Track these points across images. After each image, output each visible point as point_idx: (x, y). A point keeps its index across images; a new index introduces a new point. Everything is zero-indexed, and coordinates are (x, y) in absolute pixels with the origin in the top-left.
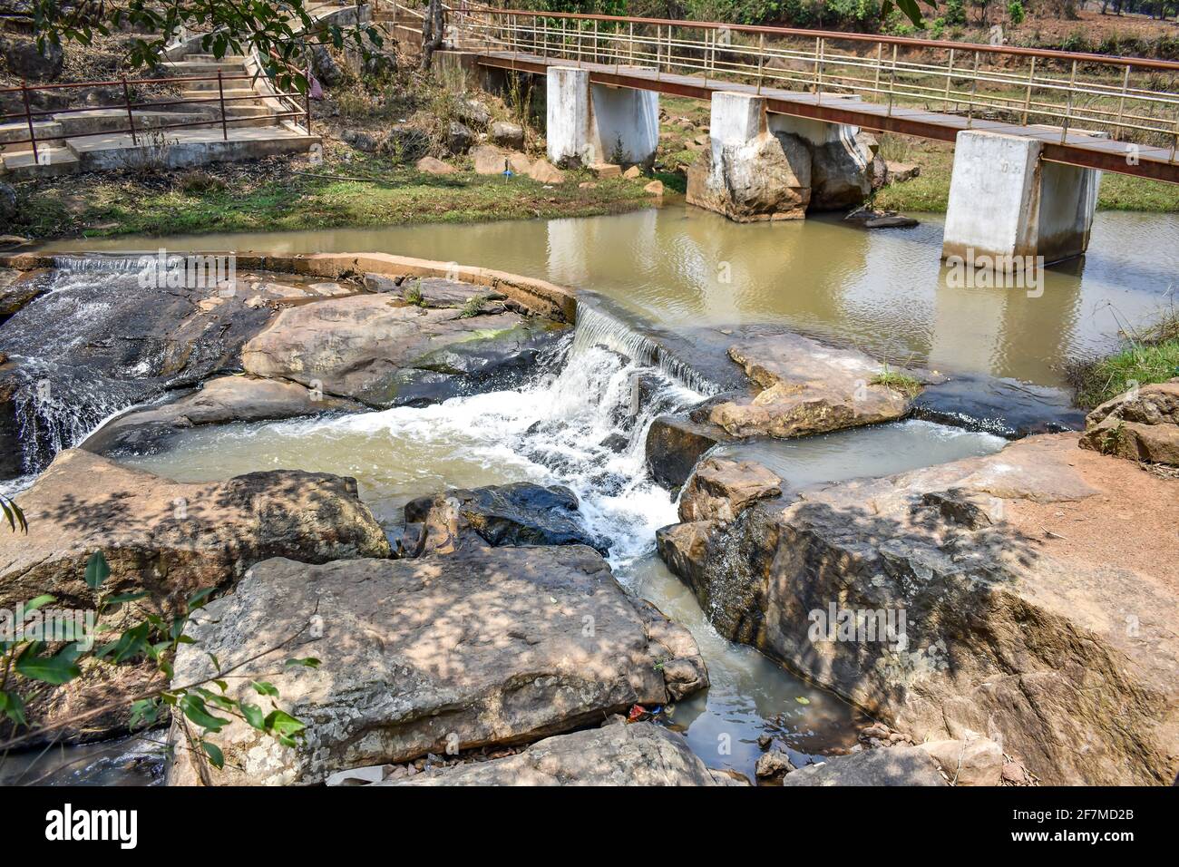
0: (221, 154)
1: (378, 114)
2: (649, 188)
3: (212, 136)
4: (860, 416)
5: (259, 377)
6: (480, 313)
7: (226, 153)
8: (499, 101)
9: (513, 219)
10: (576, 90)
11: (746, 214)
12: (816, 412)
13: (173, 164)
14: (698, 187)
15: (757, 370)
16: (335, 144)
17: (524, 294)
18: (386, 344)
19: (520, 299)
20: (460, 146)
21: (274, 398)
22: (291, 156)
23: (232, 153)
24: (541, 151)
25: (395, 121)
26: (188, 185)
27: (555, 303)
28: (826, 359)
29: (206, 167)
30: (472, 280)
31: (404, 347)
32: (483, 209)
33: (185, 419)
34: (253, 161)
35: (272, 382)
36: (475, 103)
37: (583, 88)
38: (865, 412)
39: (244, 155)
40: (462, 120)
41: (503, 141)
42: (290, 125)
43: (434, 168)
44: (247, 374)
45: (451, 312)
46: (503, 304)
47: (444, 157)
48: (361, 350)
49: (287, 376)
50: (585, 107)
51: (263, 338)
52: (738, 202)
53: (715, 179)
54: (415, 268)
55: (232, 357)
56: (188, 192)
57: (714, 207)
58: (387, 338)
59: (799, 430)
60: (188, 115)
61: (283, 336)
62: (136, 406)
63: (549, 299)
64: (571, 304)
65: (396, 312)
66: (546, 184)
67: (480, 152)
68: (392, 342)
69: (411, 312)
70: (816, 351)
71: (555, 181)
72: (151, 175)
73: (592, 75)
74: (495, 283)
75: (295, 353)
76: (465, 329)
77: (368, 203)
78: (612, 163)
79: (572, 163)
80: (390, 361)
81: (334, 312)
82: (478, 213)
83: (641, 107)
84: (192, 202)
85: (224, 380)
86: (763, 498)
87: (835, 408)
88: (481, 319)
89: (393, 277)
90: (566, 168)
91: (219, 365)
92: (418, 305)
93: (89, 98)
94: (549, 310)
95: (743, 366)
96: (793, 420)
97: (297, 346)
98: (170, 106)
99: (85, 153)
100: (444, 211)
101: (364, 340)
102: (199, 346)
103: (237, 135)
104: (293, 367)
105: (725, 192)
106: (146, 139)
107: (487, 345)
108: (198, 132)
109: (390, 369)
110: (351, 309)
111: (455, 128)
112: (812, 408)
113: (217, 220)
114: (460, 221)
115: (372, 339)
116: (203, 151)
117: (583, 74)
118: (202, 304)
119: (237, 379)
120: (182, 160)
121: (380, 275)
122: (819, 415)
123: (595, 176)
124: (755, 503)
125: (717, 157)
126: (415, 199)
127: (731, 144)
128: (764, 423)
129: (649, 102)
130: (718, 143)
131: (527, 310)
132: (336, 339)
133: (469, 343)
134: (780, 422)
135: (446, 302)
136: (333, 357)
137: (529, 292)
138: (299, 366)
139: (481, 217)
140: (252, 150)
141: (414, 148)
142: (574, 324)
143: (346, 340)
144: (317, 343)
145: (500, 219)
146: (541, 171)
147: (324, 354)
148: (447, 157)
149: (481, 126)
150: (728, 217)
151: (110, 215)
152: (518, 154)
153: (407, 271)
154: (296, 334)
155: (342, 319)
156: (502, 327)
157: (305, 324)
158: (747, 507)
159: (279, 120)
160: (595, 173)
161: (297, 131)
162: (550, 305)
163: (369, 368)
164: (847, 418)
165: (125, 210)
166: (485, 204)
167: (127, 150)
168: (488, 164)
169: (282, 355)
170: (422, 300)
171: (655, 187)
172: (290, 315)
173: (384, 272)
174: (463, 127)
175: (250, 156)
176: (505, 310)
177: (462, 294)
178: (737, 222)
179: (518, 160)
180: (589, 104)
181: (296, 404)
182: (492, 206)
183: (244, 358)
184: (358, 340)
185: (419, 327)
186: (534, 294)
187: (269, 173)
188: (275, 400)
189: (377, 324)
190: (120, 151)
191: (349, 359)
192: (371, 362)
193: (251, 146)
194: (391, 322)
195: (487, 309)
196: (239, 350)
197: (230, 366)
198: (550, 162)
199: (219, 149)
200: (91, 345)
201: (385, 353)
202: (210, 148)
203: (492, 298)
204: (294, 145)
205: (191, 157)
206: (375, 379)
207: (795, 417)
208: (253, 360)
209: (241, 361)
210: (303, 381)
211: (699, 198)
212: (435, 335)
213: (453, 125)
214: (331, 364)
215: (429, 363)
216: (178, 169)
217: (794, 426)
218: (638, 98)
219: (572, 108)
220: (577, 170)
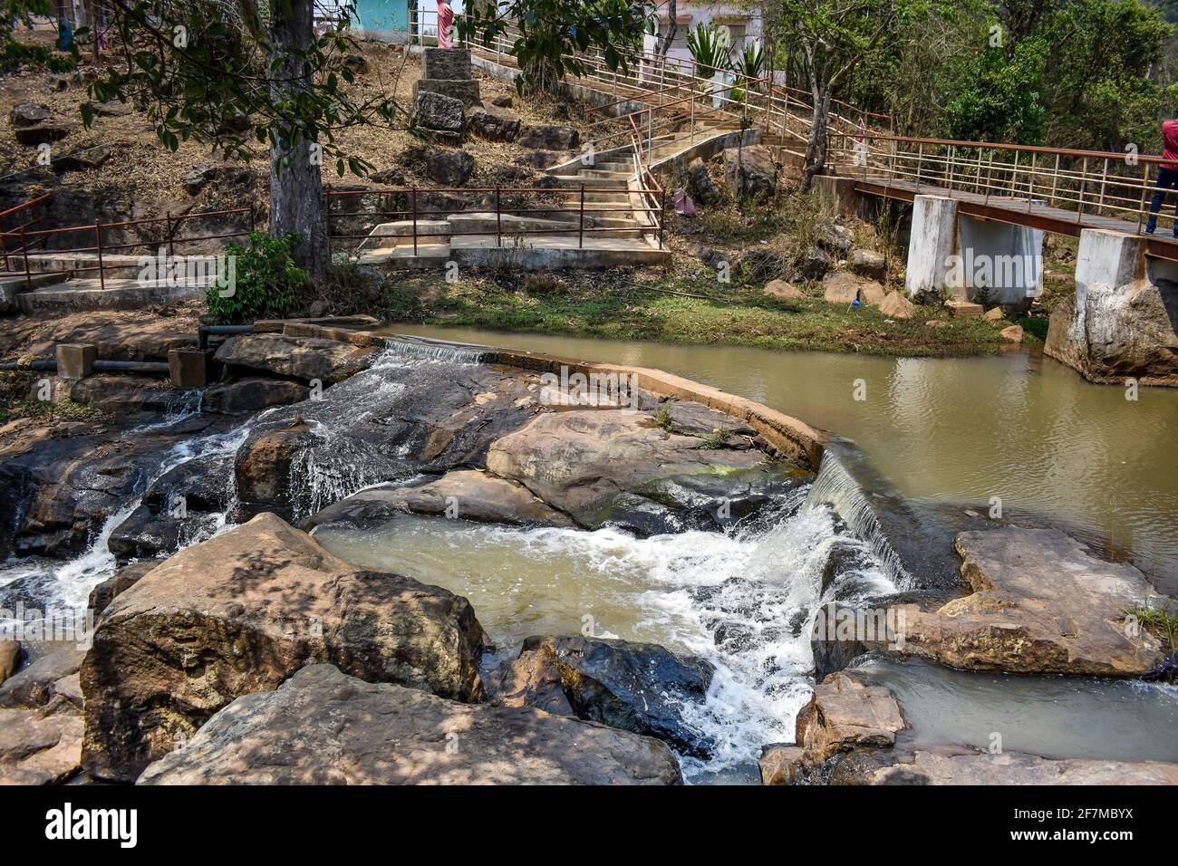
0: (573, 260)
1: (742, 234)
2: (1005, 333)
3: (569, 244)
4: (1078, 662)
5: (496, 476)
6: (723, 446)
7: (578, 260)
8: (870, 228)
9: (827, 351)
10: (941, 220)
11: (1104, 373)
12: (1008, 643)
13: (529, 266)
14: (1058, 337)
15: (972, 569)
16: (690, 259)
17: (775, 433)
18: (616, 463)
19: (770, 438)
20: (815, 272)
21: (494, 499)
22: (638, 268)
23: (584, 260)
24: (900, 283)
25: (757, 241)
26: (533, 286)
27: (802, 447)
28: (1078, 572)
29: (557, 271)
30: (727, 410)
31: (632, 470)
32: (800, 337)
33: (406, 504)
34: (602, 269)
35: (505, 483)
36: (840, 229)
37: (949, 218)
38: (1088, 657)
39: (595, 263)
40: (821, 245)
41: (863, 270)
42: (650, 239)
43: (780, 290)
44: (486, 471)
45: (693, 440)
46: (751, 439)
47: (795, 281)
48: (591, 466)
49: (519, 479)
50: (950, 239)
51: (510, 439)
52: (1094, 359)
53: (1076, 329)
54: (679, 389)
55: (480, 452)
56: (532, 292)
57: (1071, 362)
58: (620, 458)
59: (978, 662)
60: (560, 223)
61: (528, 440)
62: (386, 483)
63: (798, 442)
64: (818, 451)
65: (639, 432)
66: (892, 318)
67: (835, 279)
68: (622, 463)
69: (654, 435)
70: (1074, 559)
71: (901, 315)
72: (504, 274)
73: (961, 205)
74: (749, 417)
75: (532, 458)
76: (701, 461)
77: (686, 319)
78: (976, 302)
79: (929, 298)
80: (614, 482)
81: (583, 423)
82: (792, 340)
83: (1020, 243)
84: (533, 302)
85: (464, 473)
86: (864, 744)
87: (1038, 644)
88: (721, 453)
89: (657, 395)
90: (922, 303)
91: (467, 458)
92: (665, 428)
93: (483, 202)
94: (796, 454)
95: (962, 559)
96: (971, 647)
97: (536, 452)
98: (547, 214)
99: (455, 250)
100: (758, 335)
101: (597, 456)
102: (457, 437)
103: (591, 245)
104: (526, 471)
105: (1082, 346)
106: (508, 242)
107: (716, 482)
108: (565, 239)
109: (610, 490)
110: (600, 423)
111: (812, 253)
112: (1001, 637)
113: (541, 321)
114: (769, 347)
115: (605, 457)
116: (558, 256)
117: (950, 204)
118: (478, 398)
119: (477, 474)
120: (538, 264)
121: (648, 392)
122: (1013, 649)
123: (951, 315)
124: (851, 749)
125: (1081, 304)
126: (734, 320)
127: (1096, 290)
128: (934, 642)
129: (1031, 238)
130: (1083, 287)
131: (775, 451)
132: (572, 450)
133: (699, 476)
134: (953, 645)
135: (692, 429)
136: (564, 469)
137: (779, 431)
138: (531, 471)
139: (793, 345)
140: (602, 259)
141: (765, 269)
142: (817, 473)
143: (580, 453)
144: (554, 452)
145: (812, 349)
146: (890, 304)
147: (556, 464)
148: (799, 282)
149: (843, 253)
150: (1083, 377)
151: (454, 306)
152: (876, 284)
153: (673, 391)
154: (540, 439)
155: (589, 431)
156: (741, 464)
157: (553, 431)
158: (840, 751)
159: (642, 233)
160: (952, 311)
161: (653, 244)
162: (797, 449)
163: (593, 486)
164: (1056, 660)
165: (470, 302)
166: (804, 332)
167: (491, 250)
168: (839, 292)
169: (521, 458)
170: (670, 423)
171: (1013, 333)
172: (544, 420)
173: (653, 390)
174: (821, 252)
175: (600, 265)
176: (752, 447)
177: (710, 423)
178: (1091, 382)
179: (872, 290)
180: (955, 236)
181: (506, 509)
182: (811, 335)
183: (490, 455)
184: (592, 455)
185: (655, 451)
186: (784, 434)
187: (611, 281)
188: (492, 502)
189: (617, 442)
190: (484, 251)
191: (577, 473)
192: (597, 479)
193: (604, 256)
194: (631, 441)
195: (732, 442)
196: (486, 448)
197: (475, 461)
198: (906, 295)
199: (572, 255)
200: (374, 421)
201: (611, 473)
202: (564, 255)
203: (741, 432)
204: (643, 258)
205: (546, 261)
206: (595, 496)
207: (976, 643)
208: (496, 460)
209: (486, 456)
210: (532, 488)
211: (1057, 350)
212: (668, 462)
213: (811, 250)
214: (560, 475)
215: (650, 491)
216: (533, 271)
217: (972, 655)
218: (1018, 234)
219: (934, 240)
220: (933, 306)
